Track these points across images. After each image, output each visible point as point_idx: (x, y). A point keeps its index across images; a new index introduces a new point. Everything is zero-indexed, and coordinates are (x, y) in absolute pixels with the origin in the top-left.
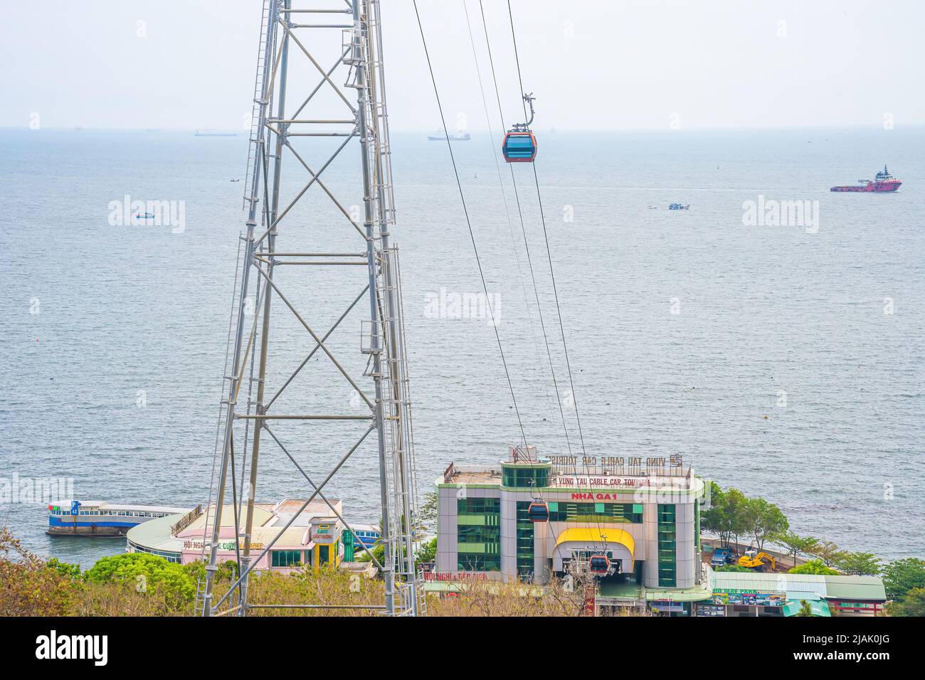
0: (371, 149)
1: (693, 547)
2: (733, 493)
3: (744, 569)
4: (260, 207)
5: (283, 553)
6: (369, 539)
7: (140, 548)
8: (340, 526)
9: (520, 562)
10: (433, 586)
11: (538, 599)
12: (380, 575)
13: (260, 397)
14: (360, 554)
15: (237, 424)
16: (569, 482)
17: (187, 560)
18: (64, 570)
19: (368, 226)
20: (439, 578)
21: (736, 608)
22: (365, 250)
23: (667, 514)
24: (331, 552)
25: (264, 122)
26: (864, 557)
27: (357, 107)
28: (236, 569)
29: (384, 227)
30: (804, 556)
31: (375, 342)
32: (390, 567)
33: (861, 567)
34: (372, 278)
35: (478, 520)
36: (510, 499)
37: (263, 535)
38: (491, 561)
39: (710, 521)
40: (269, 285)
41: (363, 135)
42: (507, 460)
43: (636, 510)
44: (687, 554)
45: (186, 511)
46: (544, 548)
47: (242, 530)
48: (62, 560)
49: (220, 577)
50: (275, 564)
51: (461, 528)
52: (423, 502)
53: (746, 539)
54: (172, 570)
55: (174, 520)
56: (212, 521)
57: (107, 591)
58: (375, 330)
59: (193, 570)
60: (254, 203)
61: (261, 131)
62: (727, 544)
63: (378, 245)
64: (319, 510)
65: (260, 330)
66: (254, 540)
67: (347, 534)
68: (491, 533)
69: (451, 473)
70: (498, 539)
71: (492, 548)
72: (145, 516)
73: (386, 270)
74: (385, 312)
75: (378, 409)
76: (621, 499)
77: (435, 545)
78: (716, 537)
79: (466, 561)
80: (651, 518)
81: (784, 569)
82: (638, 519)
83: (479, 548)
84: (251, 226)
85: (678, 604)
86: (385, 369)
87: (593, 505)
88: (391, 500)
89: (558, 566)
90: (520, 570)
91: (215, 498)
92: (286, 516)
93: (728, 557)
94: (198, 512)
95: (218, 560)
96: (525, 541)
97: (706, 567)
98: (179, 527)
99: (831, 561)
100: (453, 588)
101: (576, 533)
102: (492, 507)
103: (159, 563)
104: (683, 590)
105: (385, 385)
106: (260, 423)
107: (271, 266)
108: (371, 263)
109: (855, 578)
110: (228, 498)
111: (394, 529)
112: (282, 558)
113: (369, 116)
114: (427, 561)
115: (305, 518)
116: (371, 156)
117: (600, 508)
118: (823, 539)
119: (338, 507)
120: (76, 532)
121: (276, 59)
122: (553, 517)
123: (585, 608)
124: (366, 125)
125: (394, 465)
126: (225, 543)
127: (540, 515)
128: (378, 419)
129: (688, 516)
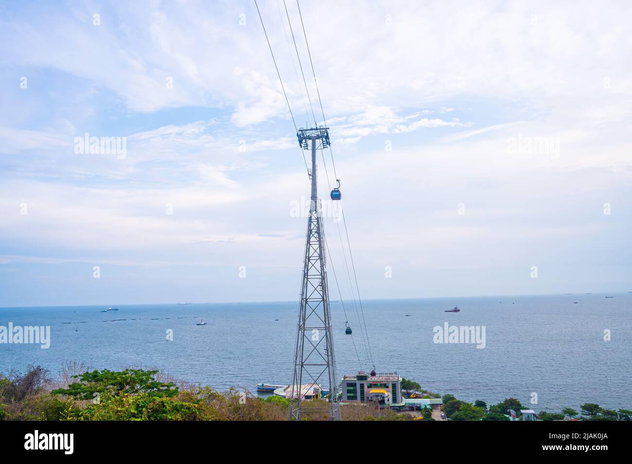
0: (325, 304)
1: (400, 393)
2: (409, 380)
3: (412, 398)
4: (302, 317)
5: (308, 396)
6: (326, 393)
7: (277, 395)
8: (320, 390)
9: (361, 398)
10: (341, 404)
11: (365, 406)
12: (330, 401)
13: (302, 360)
14: (325, 396)
15: (297, 366)
16: (372, 379)
17: (287, 398)
18: (261, 399)
19: (325, 321)
20: (343, 402)
21: (410, 407)
22: (324, 326)
23: (394, 386)
24: (318, 396)
25: (302, 299)
26: (438, 395)
27: (322, 295)
28: (297, 400)
29: (328, 321)
30: (425, 395)
31: (327, 347)
32: (332, 399)
34: (326, 333)
35: (352, 388)
36: (358, 383)
37: (303, 392)
38: (355, 398)
39: (403, 388)
40: (304, 335)
41: (324, 301)
42: (357, 374)
43: (387, 385)
44: (399, 394)
45: (286, 386)
46: (367, 394)
47: (299, 391)
48: (261, 397)
49: (294, 401)
50: (306, 399)
51: (348, 390)
52: (339, 384)
53: (411, 391)
54: (283, 400)
55: (283, 389)
56: (292, 389)
57: (270, 404)
58: (327, 344)
59: (288, 400)
60: (300, 317)
61: (302, 302)
62: (408, 392)
63: (327, 325)
64: (316, 386)
65: (302, 345)
66: (301, 393)
67: (322, 392)
68: (354, 391)
69: (345, 377)
70: (356, 392)
71: (355, 395)
72: (278, 387)
73: (329, 331)
74: (329, 340)
75: (328, 363)
76: (384, 383)
77: (342, 394)
78: (405, 391)
80: (390, 386)
81: (420, 398)
82: (388, 387)
83: (352, 395)
84: (300, 322)
85: (397, 407)
86: (329, 353)
87: (377, 384)
88: (332, 384)
89: (370, 398)
90: (361, 400)
91: (293, 383)
92: (309, 388)
93: (408, 396)
94: (289, 387)
95: (293, 398)
96: (362, 392)
97: (403, 398)
98: (285, 390)
99: (430, 395)
100: (346, 404)
101: (374, 391)
102: (355, 385)
103: (281, 398)
104: (398, 403)
105: (330, 357)
106: (302, 366)
107: (304, 331)
108: (326, 329)
109: (436, 399)
110: (295, 383)
111: (332, 390)
112: (308, 397)
113: (325, 297)
114: (340, 397)
115: (312, 388)
116: (326, 306)
117: (379, 385)
118: (428, 391)
119: (320, 385)
120: (263, 391)
121: (305, 286)
122: (368, 387)
123: (376, 408)
124: (324, 299)
125: (332, 376)
126: (295, 394)
127: (366, 387)
128: (328, 365)
129: (399, 386)
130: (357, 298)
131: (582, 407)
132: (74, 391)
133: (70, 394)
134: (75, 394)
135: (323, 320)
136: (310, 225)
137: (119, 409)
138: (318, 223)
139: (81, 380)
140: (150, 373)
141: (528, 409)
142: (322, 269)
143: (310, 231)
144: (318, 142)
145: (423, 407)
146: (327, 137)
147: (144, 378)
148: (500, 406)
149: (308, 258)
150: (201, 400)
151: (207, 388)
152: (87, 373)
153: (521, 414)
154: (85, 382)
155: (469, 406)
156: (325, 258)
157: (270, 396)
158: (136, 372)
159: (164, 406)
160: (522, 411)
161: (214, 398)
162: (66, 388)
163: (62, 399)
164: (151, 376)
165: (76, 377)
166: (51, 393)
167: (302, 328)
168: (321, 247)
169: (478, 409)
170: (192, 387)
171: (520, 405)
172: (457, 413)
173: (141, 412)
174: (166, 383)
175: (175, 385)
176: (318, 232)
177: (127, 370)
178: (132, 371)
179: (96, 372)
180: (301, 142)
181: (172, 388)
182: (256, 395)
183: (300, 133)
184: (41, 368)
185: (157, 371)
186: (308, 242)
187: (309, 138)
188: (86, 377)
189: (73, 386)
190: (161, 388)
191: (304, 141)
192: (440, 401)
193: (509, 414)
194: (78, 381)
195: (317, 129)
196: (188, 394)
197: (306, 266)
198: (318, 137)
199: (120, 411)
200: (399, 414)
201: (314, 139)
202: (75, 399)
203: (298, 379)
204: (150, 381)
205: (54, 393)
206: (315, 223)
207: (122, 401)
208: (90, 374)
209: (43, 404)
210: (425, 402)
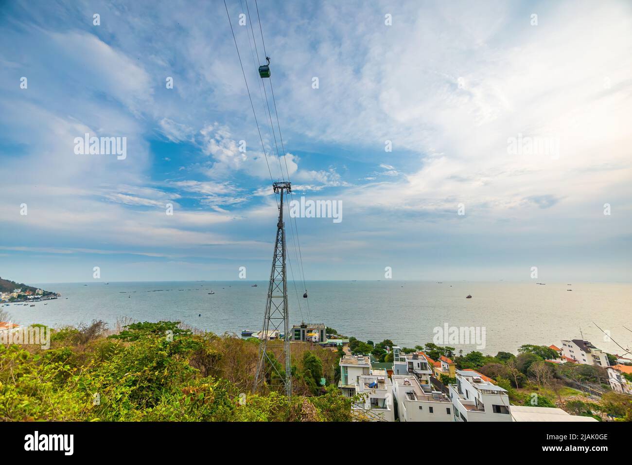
0: (284, 282)
2: (330, 328)
3: (332, 339)
4: (270, 290)
6: (283, 336)
7: (253, 337)
9: (303, 339)
10: (291, 342)
13: (269, 316)
14: (281, 338)
15: (266, 319)
16: (309, 327)
19: (284, 293)
21: (331, 344)
23: (322, 332)
24: (278, 337)
25: (271, 279)
27: (283, 277)
28: (265, 340)
29: (286, 293)
30: (339, 337)
31: (284, 308)
32: (285, 340)
33: (346, 338)
34: (284, 299)
35: (297, 333)
36: (301, 330)
37: (269, 335)
38: (299, 339)
39: (327, 333)
40: (271, 300)
42: (300, 324)
44: (325, 337)
46: (306, 336)
47: (266, 335)
48: (243, 338)
49: (263, 341)
51: (295, 334)
52: (290, 330)
53: (332, 335)
54: (257, 340)
56: (262, 333)
57: (248, 343)
58: (284, 306)
59: (260, 340)
63: (285, 295)
64: (277, 332)
65: (269, 307)
67: (280, 335)
68: (299, 335)
69: (294, 326)
71: (299, 337)
72: (254, 332)
73: (286, 298)
74: (286, 304)
75: (284, 317)
77: (292, 336)
78: (328, 335)
79: (296, 339)
81: (336, 339)
83: (297, 337)
84: (269, 293)
85: (323, 344)
86: (285, 312)
88: (286, 330)
89: (308, 339)
92: (272, 333)
93: (330, 337)
94: (260, 332)
95: (263, 338)
96: (304, 335)
97: (327, 339)
98: (258, 334)
99: (342, 337)
100: (294, 342)
102: (299, 331)
103: (255, 339)
104: (324, 342)
105: (285, 314)
106: (269, 319)
107: (271, 298)
108: (284, 297)
110: (264, 330)
111: (286, 334)
112: (271, 338)
114: (291, 338)
115: (274, 333)
118: (341, 335)
119: (279, 331)
120: (245, 334)
121: (273, 271)
122: (307, 332)
123: (311, 345)
124: (284, 280)
125: (286, 325)
126: (264, 336)
127: (306, 332)
128: (284, 319)
129: (325, 332)
130: (303, 280)
131: (426, 345)
132: (123, 336)
133: (121, 338)
134: (124, 338)
135: (283, 291)
136: (278, 237)
137: (151, 346)
138: (282, 236)
139: (129, 328)
140: (175, 323)
141: (397, 346)
142: (284, 262)
143: (278, 240)
144: (285, 190)
145: (338, 344)
146: (290, 188)
147: (171, 327)
148: (381, 344)
149: (276, 256)
150: (206, 340)
151: (210, 333)
152: (134, 324)
153: (393, 349)
154: (132, 330)
155: (364, 344)
156: (285, 255)
157: (249, 337)
158: (166, 323)
159: (181, 343)
160: (393, 347)
161: (215, 339)
162: (118, 334)
163: (114, 341)
164: (176, 325)
165: (125, 327)
166: (107, 338)
167: (270, 296)
168: (283, 249)
169: (369, 345)
170: (201, 332)
171: (392, 344)
172: (357, 348)
173: (166, 347)
174: (185, 330)
175: (191, 331)
176: (282, 241)
177: (160, 322)
178: (163, 322)
179: (140, 323)
180: (275, 190)
181: (189, 333)
182: (241, 337)
183: (275, 184)
184: (102, 321)
185: (180, 322)
186: (276, 246)
187: (280, 188)
188: (133, 327)
189: (122, 333)
190: (182, 333)
191: (276, 189)
192: (347, 341)
193: (386, 349)
194: (127, 330)
195: (284, 183)
196: (198, 337)
197: (274, 260)
198: (284, 187)
199: (152, 347)
200: (324, 349)
201: (282, 188)
202: (123, 342)
203: (266, 328)
204: (175, 328)
205: (110, 337)
206: (281, 236)
207: (154, 341)
208: (136, 325)
209: (100, 346)
210: (339, 342)
